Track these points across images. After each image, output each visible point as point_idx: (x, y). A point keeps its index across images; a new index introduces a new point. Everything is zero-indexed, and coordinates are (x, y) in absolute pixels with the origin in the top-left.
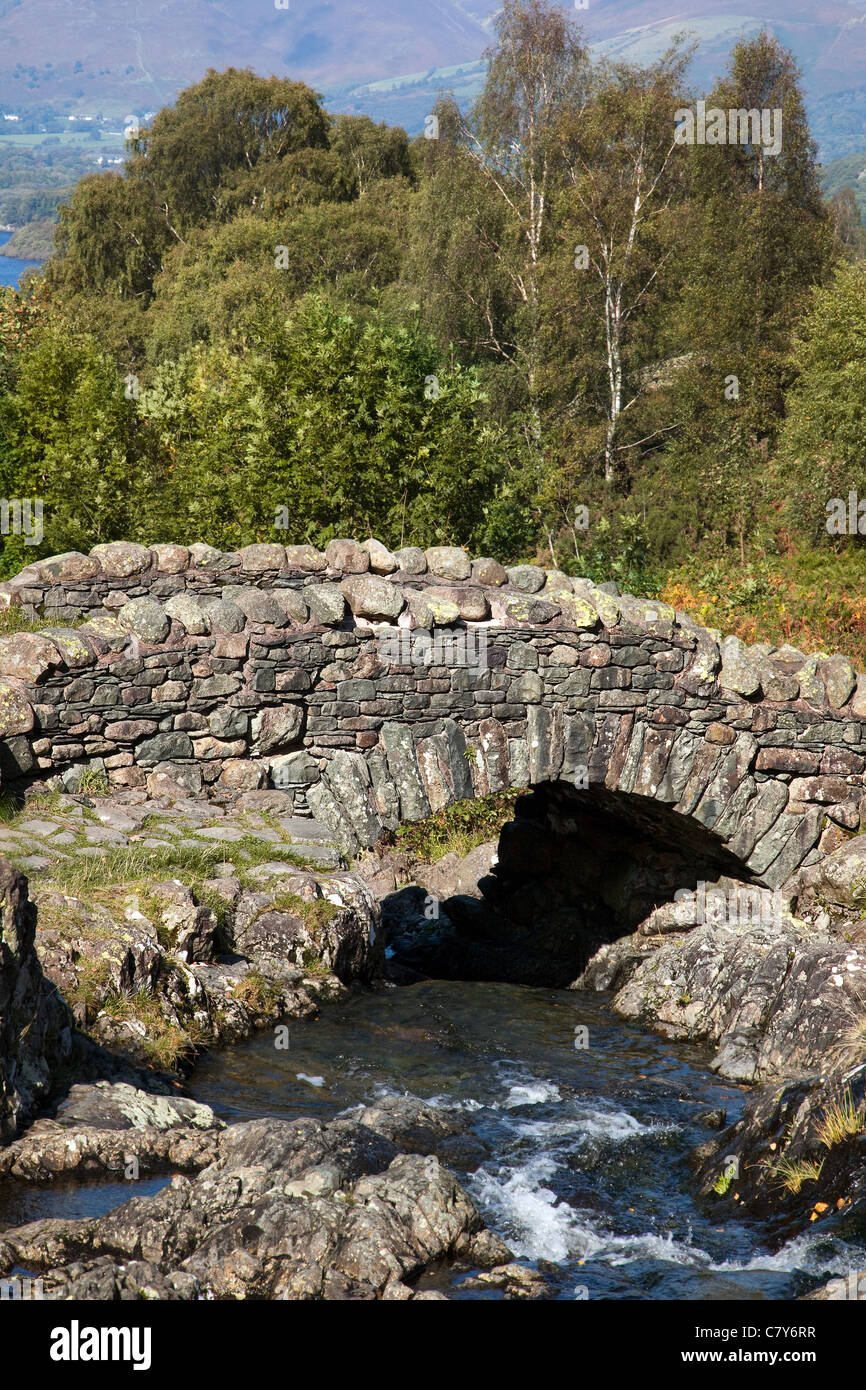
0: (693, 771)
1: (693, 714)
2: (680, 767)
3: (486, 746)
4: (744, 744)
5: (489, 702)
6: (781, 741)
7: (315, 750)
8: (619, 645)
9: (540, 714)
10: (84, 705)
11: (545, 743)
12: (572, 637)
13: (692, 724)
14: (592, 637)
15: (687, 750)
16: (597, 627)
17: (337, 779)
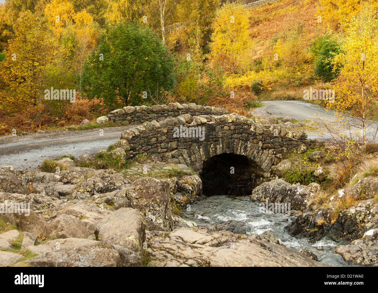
0: (251, 149)
1: (251, 138)
2: (249, 149)
3: (212, 147)
4: (260, 144)
5: (212, 138)
6: (267, 142)
7: (180, 150)
8: (236, 125)
9: (222, 140)
10: (138, 144)
11: (223, 146)
12: (228, 124)
13: (250, 140)
14: (231, 124)
15: (250, 145)
16: (233, 122)
17: (184, 155)
